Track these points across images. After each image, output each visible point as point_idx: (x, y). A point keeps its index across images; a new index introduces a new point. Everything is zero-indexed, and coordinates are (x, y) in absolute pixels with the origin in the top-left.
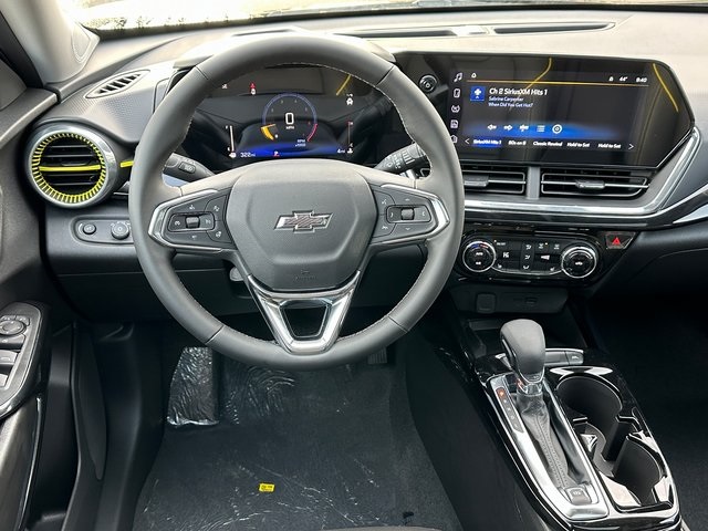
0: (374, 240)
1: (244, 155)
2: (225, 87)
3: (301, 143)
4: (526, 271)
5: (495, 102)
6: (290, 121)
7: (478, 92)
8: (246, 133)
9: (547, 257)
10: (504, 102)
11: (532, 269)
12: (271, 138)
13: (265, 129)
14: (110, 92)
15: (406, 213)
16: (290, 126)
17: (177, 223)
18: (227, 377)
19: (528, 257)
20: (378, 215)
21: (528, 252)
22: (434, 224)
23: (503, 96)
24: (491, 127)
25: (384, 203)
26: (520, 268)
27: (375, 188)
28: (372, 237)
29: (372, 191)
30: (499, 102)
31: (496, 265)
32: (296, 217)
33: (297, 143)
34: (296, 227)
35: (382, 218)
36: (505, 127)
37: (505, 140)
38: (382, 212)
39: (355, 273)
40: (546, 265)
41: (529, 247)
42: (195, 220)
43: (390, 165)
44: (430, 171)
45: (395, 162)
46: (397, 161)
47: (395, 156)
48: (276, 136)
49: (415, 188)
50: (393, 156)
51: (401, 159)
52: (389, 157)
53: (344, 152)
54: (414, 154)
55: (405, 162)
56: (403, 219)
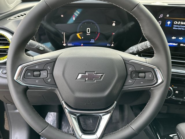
0: (125, 87)
1: (69, 45)
2: (62, 16)
3: (92, 41)
5: (176, 27)
6: (88, 32)
7: (169, 23)
8: (71, 37)
10: (180, 27)
12: (81, 38)
13: (78, 35)
14: (18, 18)
15: (141, 75)
16: (88, 33)
17: (29, 74)
18: (63, 123)
20: (127, 75)
22: (156, 81)
23: (180, 25)
24: (174, 38)
27: (126, 62)
28: (123, 85)
29: (125, 63)
30: (178, 27)
31: (172, 96)
32: (87, 74)
33: (91, 41)
34: (87, 79)
35: (129, 77)
36: (180, 38)
37: (179, 44)
38: (129, 73)
39: (114, 103)
42: (38, 73)
43: (131, 51)
44: (154, 55)
45: (134, 50)
46: (135, 50)
47: (134, 47)
48: (83, 38)
49: (146, 63)
50: (133, 47)
51: (137, 49)
52: (131, 48)
53: (110, 45)
54: (143, 47)
55: (139, 50)
56: (139, 78)
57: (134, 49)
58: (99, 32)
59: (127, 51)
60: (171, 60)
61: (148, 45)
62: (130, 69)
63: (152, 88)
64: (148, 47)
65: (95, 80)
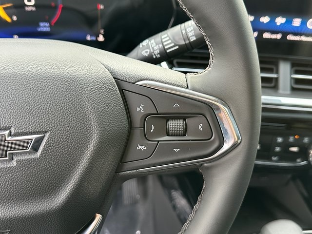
0: (128, 165)
3: (44, 28)
4: (275, 162)
6: (29, 1)
9: (295, 149)
11: (280, 160)
12: (8, 19)
15: (175, 125)
16: (30, 7)
19: (278, 149)
20: (131, 128)
21: (279, 145)
22: (217, 144)
25: (140, 109)
26: (269, 159)
27: (126, 86)
28: (122, 161)
33: (39, 26)
35: (138, 132)
38: (137, 122)
40: (293, 157)
41: (280, 140)
43: (146, 52)
44: (210, 61)
45: (153, 48)
46: (155, 48)
47: (153, 41)
48: (15, 18)
49: (188, 88)
50: (150, 41)
51: (161, 46)
52: (145, 43)
53: (94, 38)
54: (177, 38)
55: (165, 50)
56: (168, 135)
57: (151, 45)
58: (60, 5)
59: (134, 53)
60: (259, 75)
61: (190, 34)
62: (138, 109)
63: (206, 165)
64: (189, 40)
65: (15, 158)
